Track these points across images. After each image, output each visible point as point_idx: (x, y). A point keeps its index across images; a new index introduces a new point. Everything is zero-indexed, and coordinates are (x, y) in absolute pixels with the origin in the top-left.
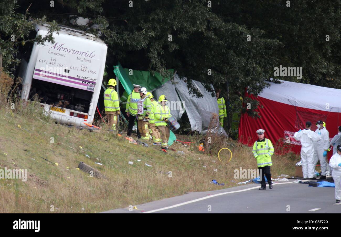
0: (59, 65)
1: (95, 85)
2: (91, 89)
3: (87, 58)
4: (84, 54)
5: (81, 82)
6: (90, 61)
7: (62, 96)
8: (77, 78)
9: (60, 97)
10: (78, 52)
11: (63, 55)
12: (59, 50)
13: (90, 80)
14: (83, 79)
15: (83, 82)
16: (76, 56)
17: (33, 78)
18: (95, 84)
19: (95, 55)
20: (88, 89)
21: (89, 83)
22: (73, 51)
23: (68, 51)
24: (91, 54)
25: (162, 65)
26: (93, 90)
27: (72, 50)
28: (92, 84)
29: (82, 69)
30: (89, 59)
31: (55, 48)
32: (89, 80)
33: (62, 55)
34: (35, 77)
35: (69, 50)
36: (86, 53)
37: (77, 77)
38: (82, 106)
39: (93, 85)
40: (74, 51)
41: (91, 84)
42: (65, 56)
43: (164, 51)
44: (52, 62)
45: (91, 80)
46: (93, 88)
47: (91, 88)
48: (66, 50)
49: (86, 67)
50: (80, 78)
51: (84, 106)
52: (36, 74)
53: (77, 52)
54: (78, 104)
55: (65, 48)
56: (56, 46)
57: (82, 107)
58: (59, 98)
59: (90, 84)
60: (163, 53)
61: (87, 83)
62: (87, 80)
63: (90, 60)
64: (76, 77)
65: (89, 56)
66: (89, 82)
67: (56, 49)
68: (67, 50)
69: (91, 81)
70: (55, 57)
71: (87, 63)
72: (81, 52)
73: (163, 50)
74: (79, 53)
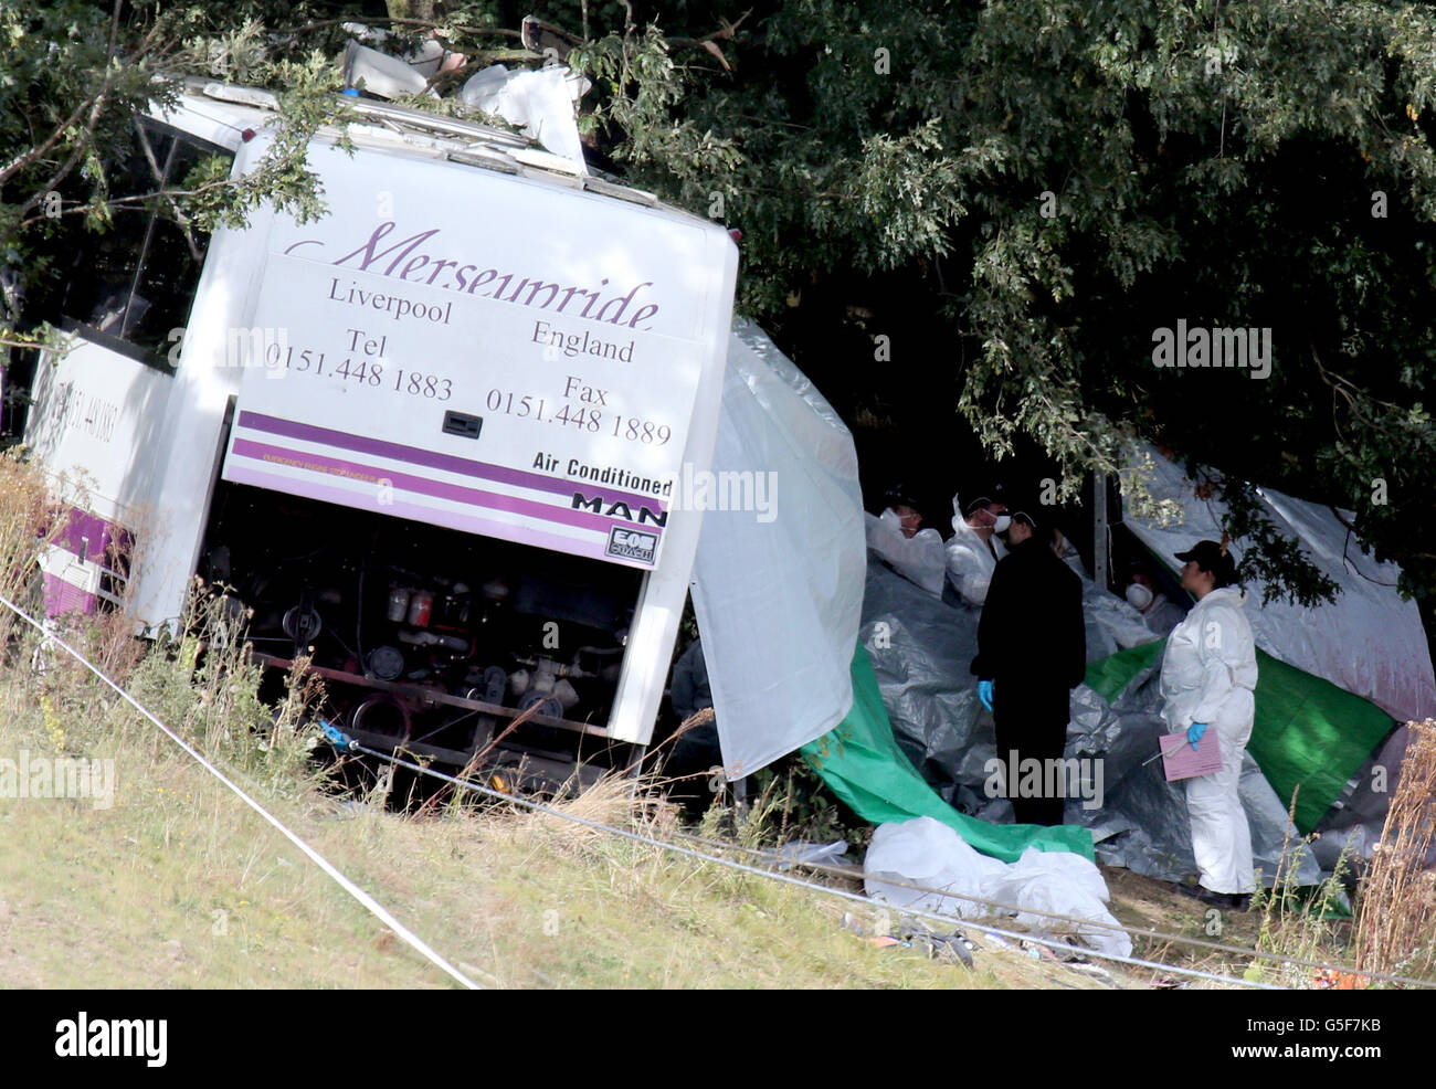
0: (406, 381)
1: (662, 522)
2: (635, 551)
3: (603, 331)
4: (579, 302)
5: (566, 502)
6: (626, 354)
7: (420, 607)
8: (537, 471)
9: (409, 610)
10: (538, 286)
11: (435, 314)
12: (403, 276)
13: (629, 490)
14: (576, 479)
15: (578, 500)
16: (524, 315)
17: (225, 476)
18: (665, 515)
19: (655, 309)
20: (613, 547)
21: (620, 510)
22: (498, 282)
23: (463, 282)
24: (626, 301)
25: (1057, 380)
26: (650, 555)
27: (494, 273)
28: (642, 519)
29: (574, 412)
30: (620, 335)
31: (368, 261)
32: (623, 489)
33: (428, 312)
34: (241, 469)
35: (469, 276)
36: (595, 296)
37: (538, 463)
38: (563, 670)
39: (649, 521)
40: (508, 279)
41: (635, 514)
42: (445, 315)
43: (1071, 279)
44: (358, 358)
45: (636, 482)
46: (646, 543)
47: (634, 541)
48: (448, 274)
49: (595, 396)
50: (560, 473)
51: (577, 671)
52: (246, 448)
53: (528, 290)
54: (529, 662)
55: (441, 264)
56: (380, 247)
57: (558, 678)
58: (397, 616)
59: (628, 516)
60: (1070, 291)
61: (605, 508)
62: (608, 486)
63: (623, 344)
64: (527, 466)
65: (611, 313)
66: (624, 502)
67: (380, 266)
68: (459, 276)
69: (638, 492)
70: (376, 323)
71: (609, 363)
72: (555, 288)
73: (1069, 271)
74: (545, 294)
